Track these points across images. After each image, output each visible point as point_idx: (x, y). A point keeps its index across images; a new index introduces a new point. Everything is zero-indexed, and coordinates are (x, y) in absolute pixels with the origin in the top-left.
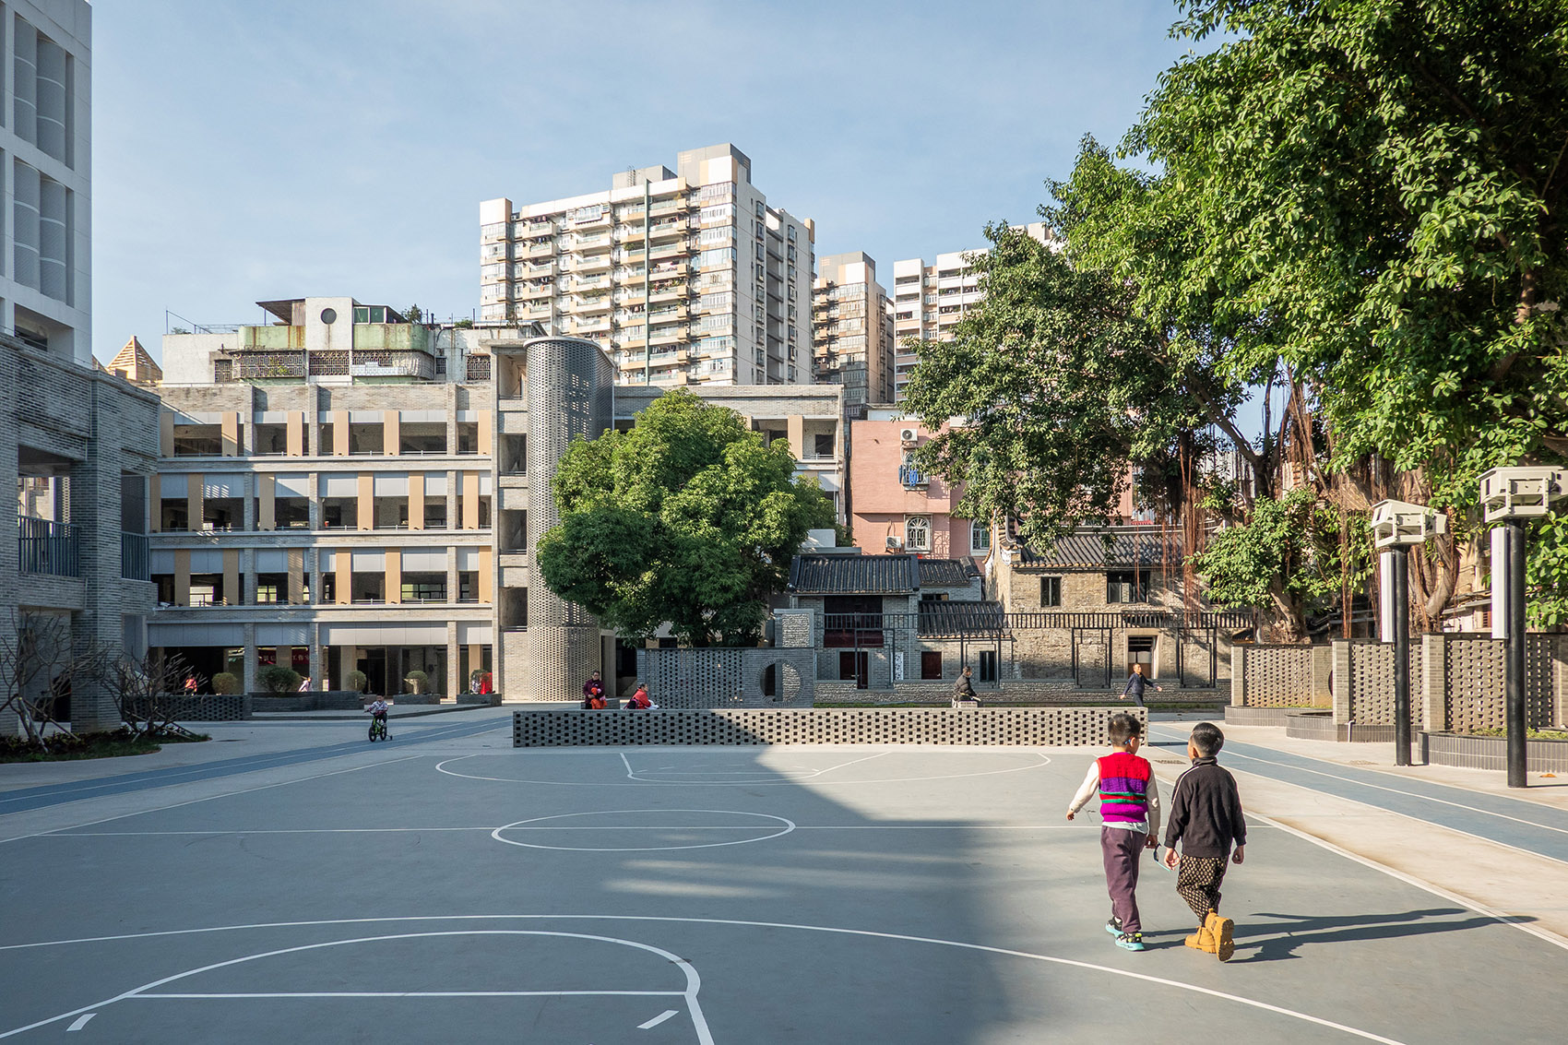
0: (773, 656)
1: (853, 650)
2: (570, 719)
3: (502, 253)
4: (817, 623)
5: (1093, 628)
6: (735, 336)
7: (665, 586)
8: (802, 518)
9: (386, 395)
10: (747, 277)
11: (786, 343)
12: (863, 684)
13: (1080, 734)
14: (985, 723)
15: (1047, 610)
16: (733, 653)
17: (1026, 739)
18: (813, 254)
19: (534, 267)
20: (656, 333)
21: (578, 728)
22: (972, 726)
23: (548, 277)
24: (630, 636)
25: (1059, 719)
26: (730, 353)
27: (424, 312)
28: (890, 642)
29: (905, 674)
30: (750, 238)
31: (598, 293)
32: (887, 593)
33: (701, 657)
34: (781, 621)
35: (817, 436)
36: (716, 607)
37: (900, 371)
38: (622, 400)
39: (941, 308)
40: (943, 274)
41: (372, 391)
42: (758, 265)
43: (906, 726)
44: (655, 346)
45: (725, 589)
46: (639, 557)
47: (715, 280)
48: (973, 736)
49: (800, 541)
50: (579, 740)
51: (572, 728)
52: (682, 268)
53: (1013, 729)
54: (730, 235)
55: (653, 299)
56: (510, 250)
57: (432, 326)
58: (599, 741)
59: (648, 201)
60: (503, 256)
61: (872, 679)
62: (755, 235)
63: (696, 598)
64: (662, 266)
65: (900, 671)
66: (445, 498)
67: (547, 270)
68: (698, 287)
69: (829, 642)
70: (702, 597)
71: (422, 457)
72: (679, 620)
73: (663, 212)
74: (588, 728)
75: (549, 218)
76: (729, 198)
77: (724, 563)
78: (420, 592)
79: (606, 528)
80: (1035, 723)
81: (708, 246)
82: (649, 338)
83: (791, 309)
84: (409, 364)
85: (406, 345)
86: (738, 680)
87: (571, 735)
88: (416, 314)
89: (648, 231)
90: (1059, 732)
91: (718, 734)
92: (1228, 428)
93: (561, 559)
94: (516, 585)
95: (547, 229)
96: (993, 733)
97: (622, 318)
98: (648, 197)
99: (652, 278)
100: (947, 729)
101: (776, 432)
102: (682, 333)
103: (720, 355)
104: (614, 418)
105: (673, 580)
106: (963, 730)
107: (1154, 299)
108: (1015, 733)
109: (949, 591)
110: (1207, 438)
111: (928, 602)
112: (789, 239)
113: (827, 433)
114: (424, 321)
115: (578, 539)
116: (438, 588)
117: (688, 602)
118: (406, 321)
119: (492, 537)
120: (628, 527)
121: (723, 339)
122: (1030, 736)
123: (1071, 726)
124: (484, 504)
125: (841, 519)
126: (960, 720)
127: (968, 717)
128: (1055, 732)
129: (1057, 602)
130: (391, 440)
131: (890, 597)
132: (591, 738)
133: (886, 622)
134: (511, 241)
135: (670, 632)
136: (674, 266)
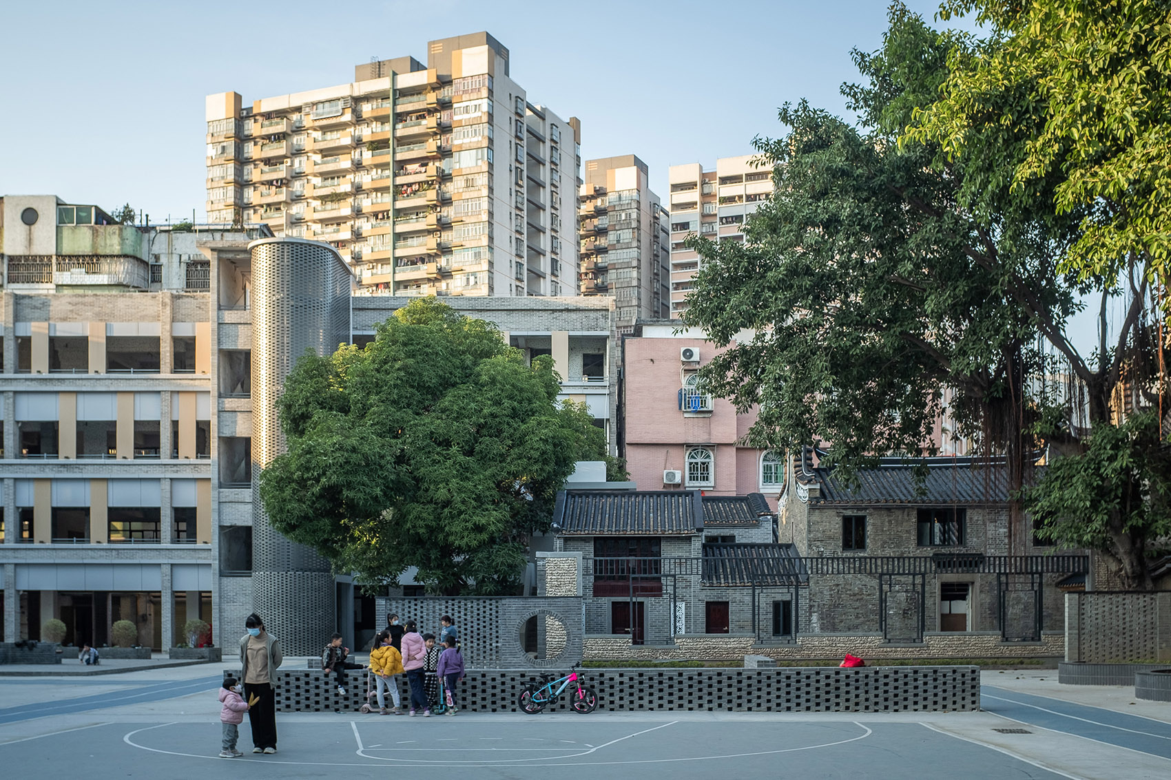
0: (532, 607)
1: (627, 599)
2: (292, 680)
3: (231, 152)
4: (586, 569)
5: (904, 574)
6: (491, 248)
7: (409, 525)
8: (569, 447)
9: (92, 305)
10: (504, 181)
11: (549, 255)
12: (639, 639)
13: (901, 698)
14: (788, 685)
15: (849, 554)
16: (488, 602)
17: (838, 704)
18: (578, 157)
19: (266, 168)
20: (401, 243)
21: (302, 691)
22: (773, 689)
23: (282, 180)
24: (368, 584)
25: (876, 680)
26: (485, 266)
27: (137, 212)
28: (671, 590)
29: (687, 628)
30: (508, 138)
31: (336, 198)
32: (668, 533)
33: (450, 607)
34: (544, 565)
35: (584, 355)
36: (470, 550)
37: (676, 289)
38: (361, 313)
39: (721, 219)
40: (724, 180)
41: (75, 300)
42: (517, 168)
43: (695, 689)
44: (401, 258)
45: (478, 529)
46: (378, 491)
47: (469, 184)
48: (775, 701)
49: (565, 475)
50: (302, 706)
51: (294, 691)
52: (432, 168)
53: (822, 693)
54: (486, 133)
55: (400, 204)
56: (239, 149)
57: (146, 229)
58: (327, 707)
59: (394, 94)
60: (232, 155)
61: (649, 633)
62: (513, 134)
63: (446, 539)
64: (411, 168)
65: (682, 624)
66: (159, 422)
67: (281, 172)
68: (450, 188)
69: (598, 591)
70: (451, 538)
71: (132, 376)
72: (424, 564)
73: (410, 107)
74: (313, 691)
75: (282, 114)
76: (485, 93)
77: (478, 498)
78: (131, 531)
79: (340, 457)
80: (848, 685)
81: (461, 146)
82: (394, 248)
83: (554, 217)
84: (120, 270)
85: (116, 249)
86: (494, 634)
87: (294, 698)
88: (128, 215)
89: (394, 129)
90: (876, 696)
91: (470, 699)
92: (1059, 341)
93: (288, 492)
94: (239, 523)
95: (281, 127)
96: (798, 697)
97: (365, 226)
98: (395, 91)
99: (399, 180)
100: (743, 693)
101: (537, 350)
102: (430, 243)
103: (475, 268)
104: (352, 333)
105: (418, 518)
106: (763, 694)
107: (985, 184)
108: (824, 696)
109: (736, 532)
110: (1035, 354)
111: (711, 544)
112: (552, 140)
113: (596, 352)
114: (137, 222)
115: (308, 469)
116: (152, 526)
117: (435, 544)
118: (117, 223)
119: (212, 466)
120: (365, 457)
121: (478, 250)
122: (841, 700)
123: (890, 688)
124: (202, 430)
125: (612, 450)
126: (759, 682)
127: (769, 678)
128: (871, 696)
129: (861, 545)
130: (97, 357)
131: (670, 539)
132: (317, 703)
133: (666, 567)
134: (241, 139)
135: (416, 579)
136: (423, 169)
